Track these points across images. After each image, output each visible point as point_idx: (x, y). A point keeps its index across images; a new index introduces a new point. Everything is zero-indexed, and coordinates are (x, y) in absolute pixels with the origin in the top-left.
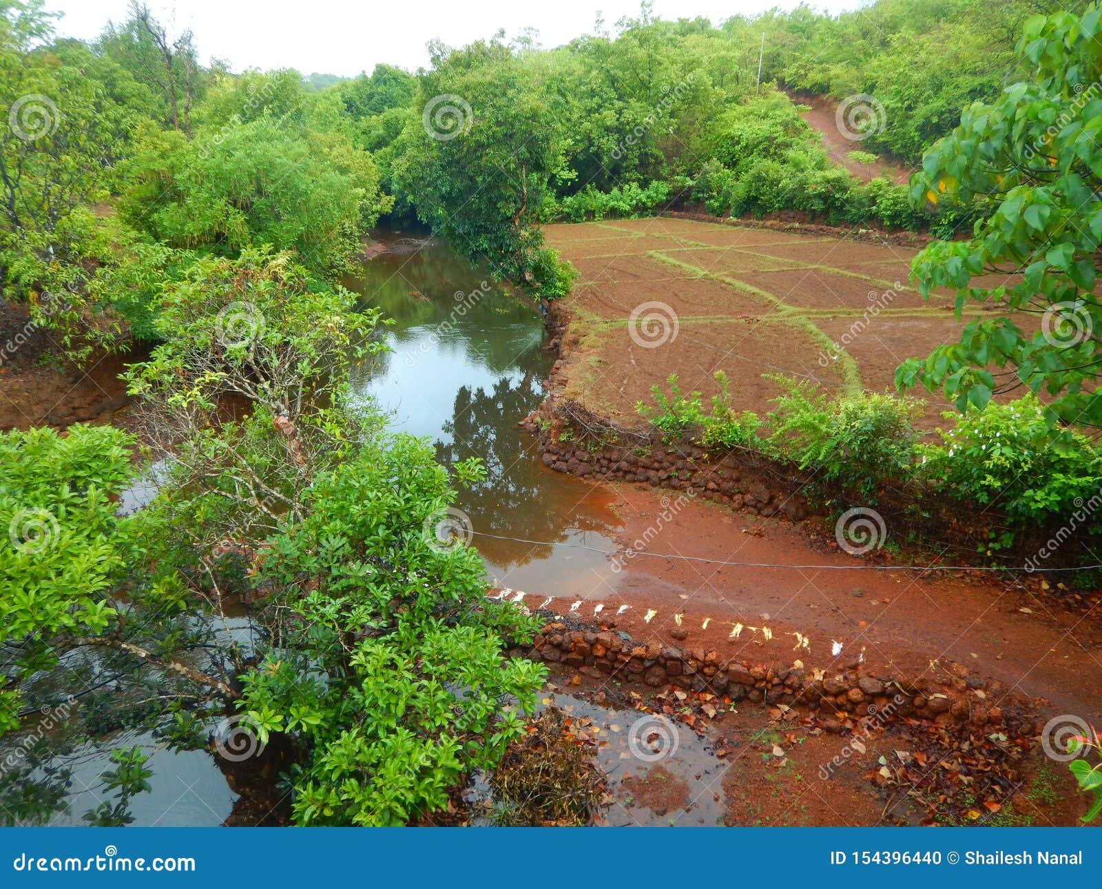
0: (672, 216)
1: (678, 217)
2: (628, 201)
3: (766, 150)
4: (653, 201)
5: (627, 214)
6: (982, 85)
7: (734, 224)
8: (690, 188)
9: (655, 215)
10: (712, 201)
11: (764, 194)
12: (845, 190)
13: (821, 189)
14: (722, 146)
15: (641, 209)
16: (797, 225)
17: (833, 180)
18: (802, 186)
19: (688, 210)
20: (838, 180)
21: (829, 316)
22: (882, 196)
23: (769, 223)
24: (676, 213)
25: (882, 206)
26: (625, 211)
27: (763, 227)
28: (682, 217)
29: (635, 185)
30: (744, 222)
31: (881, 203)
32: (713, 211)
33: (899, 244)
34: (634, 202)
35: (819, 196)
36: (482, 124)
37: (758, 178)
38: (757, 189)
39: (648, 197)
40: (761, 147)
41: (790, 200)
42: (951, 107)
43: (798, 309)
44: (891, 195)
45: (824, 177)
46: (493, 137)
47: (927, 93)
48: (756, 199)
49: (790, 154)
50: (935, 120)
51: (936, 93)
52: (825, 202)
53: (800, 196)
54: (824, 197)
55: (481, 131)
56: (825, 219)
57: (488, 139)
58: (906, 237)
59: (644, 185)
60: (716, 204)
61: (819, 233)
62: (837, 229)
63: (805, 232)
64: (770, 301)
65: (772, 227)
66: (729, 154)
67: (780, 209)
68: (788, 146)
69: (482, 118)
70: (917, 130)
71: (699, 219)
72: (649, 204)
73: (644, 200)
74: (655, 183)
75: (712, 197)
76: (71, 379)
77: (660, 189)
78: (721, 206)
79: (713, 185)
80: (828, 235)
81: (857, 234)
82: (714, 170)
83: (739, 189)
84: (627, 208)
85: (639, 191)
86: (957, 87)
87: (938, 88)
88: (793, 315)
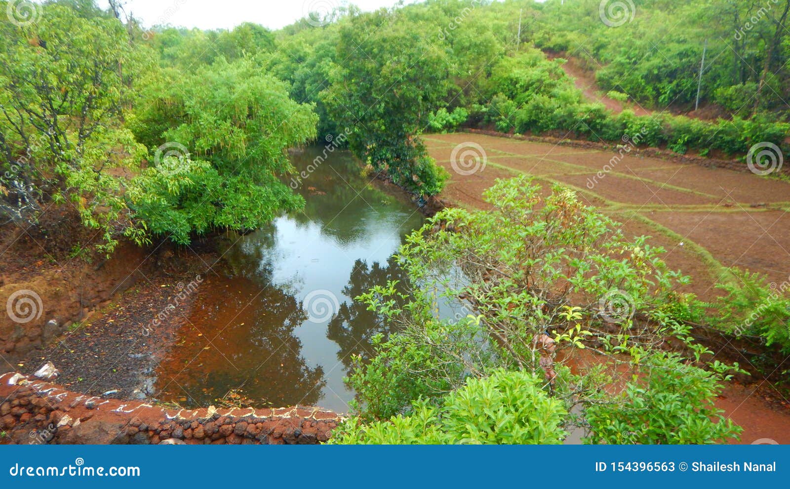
0: (470, 132)
1: (475, 132)
2: (440, 121)
3: (539, 88)
4: (457, 122)
5: (439, 131)
6: (687, 50)
7: (521, 139)
8: (483, 113)
9: (457, 131)
10: (501, 122)
11: (542, 118)
12: (603, 117)
13: (586, 116)
14: (504, 85)
15: (449, 127)
16: (569, 141)
17: (595, 110)
18: (570, 115)
19: (481, 128)
20: (598, 110)
21: (650, 210)
22: (632, 122)
23: (547, 139)
24: (473, 130)
25: (633, 129)
26: (438, 128)
27: (543, 141)
28: (478, 133)
29: (444, 110)
30: (528, 138)
31: (632, 127)
32: (502, 129)
33: (649, 156)
34: (445, 122)
35: (585, 121)
36: (399, 67)
37: (537, 107)
38: (537, 115)
39: (454, 119)
40: (534, 86)
41: (560, 123)
42: (666, 64)
43: (623, 205)
44: (638, 122)
45: (587, 108)
46: (407, 76)
47: (647, 54)
48: (535, 122)
49: (555, 91)
50: (656, 72)
51: (653, 54)
52: (589, 125)
53: (569, 121)
54: (588, 122)
55: (398, 72)
56: (587, 137)
57: (403, 78)
58: (654, 152)
59: (450, 110)
60: (504, 125)
61: (587, 147)
62: (600, 144)
63: (575, 146)
64: (596, 198)
65: (550, 141)
66: (509, 90)
67: (553, 130)
68: (553, 86)
69: (398, 62)
70: (642, 78)
71: (492, 135)
72: (455, 123)
73: (451, 121)
74: (458, 109)
75: (500, 120)
76: (96, 268)
77: (462, 114)
78: (507, 126)
79: (502, 111)
80: (593, 148)
81: (615, 148)
82: (502, 101)
83: (523, 115)
84: (440, 126)
85: (448, 114)
86: (669, 50)
87: (655, 51)
88: (621, 209)
